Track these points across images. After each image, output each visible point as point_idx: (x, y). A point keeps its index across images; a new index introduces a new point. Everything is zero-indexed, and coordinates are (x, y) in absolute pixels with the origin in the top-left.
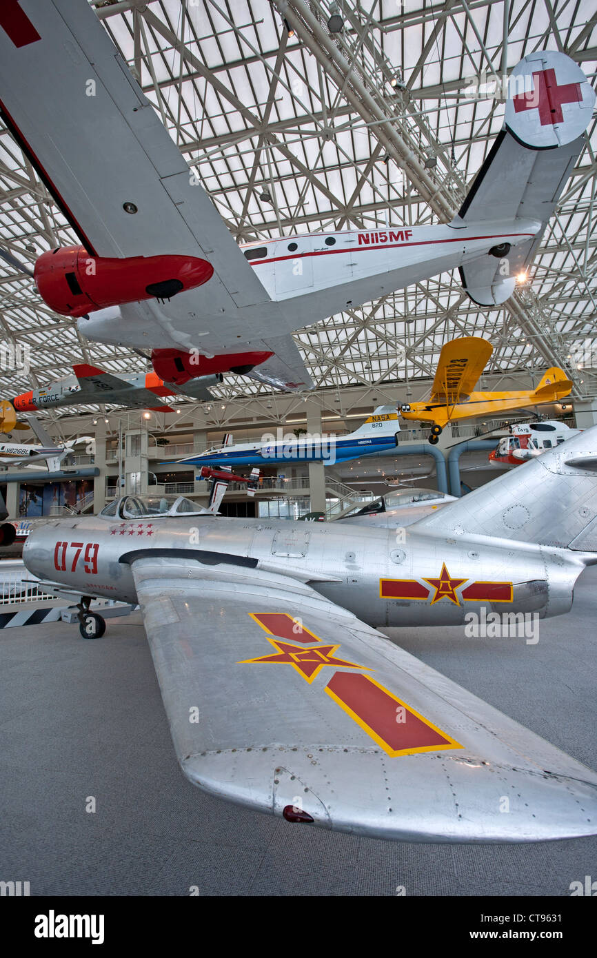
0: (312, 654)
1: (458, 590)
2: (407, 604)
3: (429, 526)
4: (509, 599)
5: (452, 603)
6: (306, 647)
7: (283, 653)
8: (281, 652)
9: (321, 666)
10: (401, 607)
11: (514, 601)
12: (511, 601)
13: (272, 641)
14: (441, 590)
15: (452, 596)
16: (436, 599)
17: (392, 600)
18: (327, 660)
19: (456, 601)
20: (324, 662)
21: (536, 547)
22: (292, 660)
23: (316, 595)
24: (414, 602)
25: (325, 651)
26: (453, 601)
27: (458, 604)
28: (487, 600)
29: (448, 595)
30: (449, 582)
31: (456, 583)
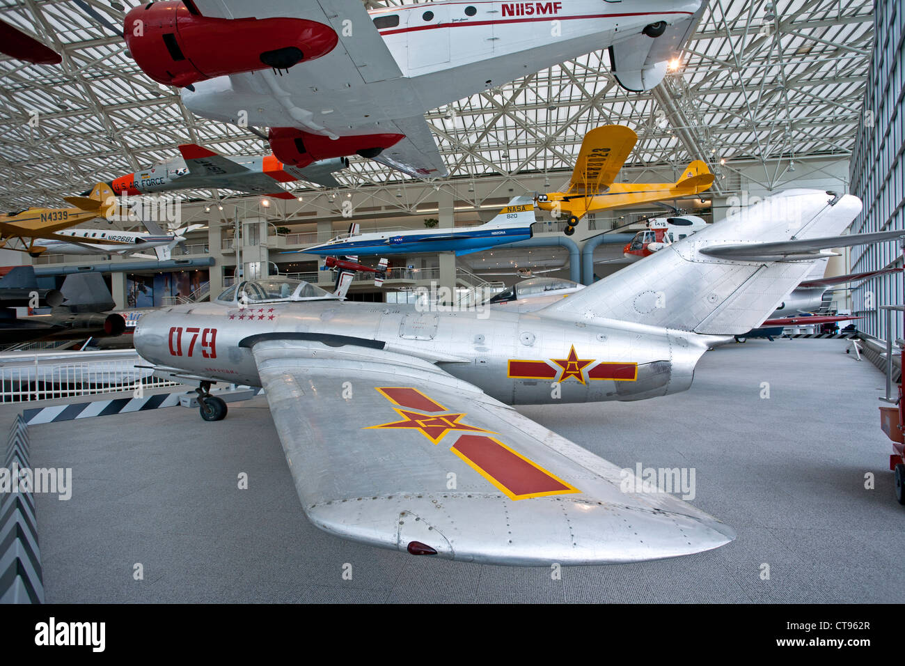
0: (438, 421)
1: (585, 371)
2: (534, 384)
3: (560, 310)
4: (634, 378)
5: (578, 382)
6: (433, 415)
7: (410, 420)
8: (407, 419)
9: (447, 430)
10: (528, 386)
11: (638, 380)
12: (635, 380)
13: (399, 412)
14: (568, 370)
15: (579, 376)
16: (563, 378)
17: (519, 380)
18: (453, 426)
19: (582, 380)
20: (450, 427)
21: (663, 331)
22: (418, 426)
23: (444, 373)
24: (541, 381)
25: (452, 418)
26: (579, 380)
27: (584, 383)
28: (612, 379)
29: (575, 374)
30: (576, 363)
31: (583, 364)
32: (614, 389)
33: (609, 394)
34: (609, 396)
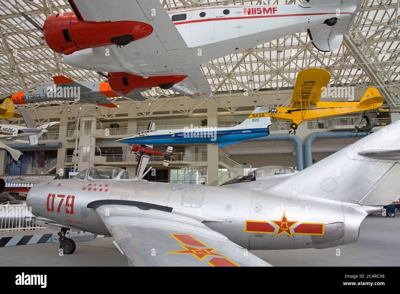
0: (203, 251)
1: (292, 228)
2: (261, 236)
4: (322, 233)
5: (288, 236)
6: (200, 248)
7: (189, 250)
8: (187, 250)
9: (207, 255)
10: (257, 238)
11: (324, 234)
12: (323, 234)
13: (183, 246)
14: (282, 228)
15: (288, 231)
16: (279, 233)
17: (252, 233)
18: (210, 253)
19: (290, 234)
20: (208, 254)
21: (340, 203)
22: (193, 252)
23: (207, 227)
24: (266, 234)
25: (209, 250)
26: (288, 234)
27: (292, 236)
28: (309, 234)
29: (286, 230)
30: (286, 223)
31: (291, 224)
32: (310, 240)
33: (308, 244)
34: (307, 245)
